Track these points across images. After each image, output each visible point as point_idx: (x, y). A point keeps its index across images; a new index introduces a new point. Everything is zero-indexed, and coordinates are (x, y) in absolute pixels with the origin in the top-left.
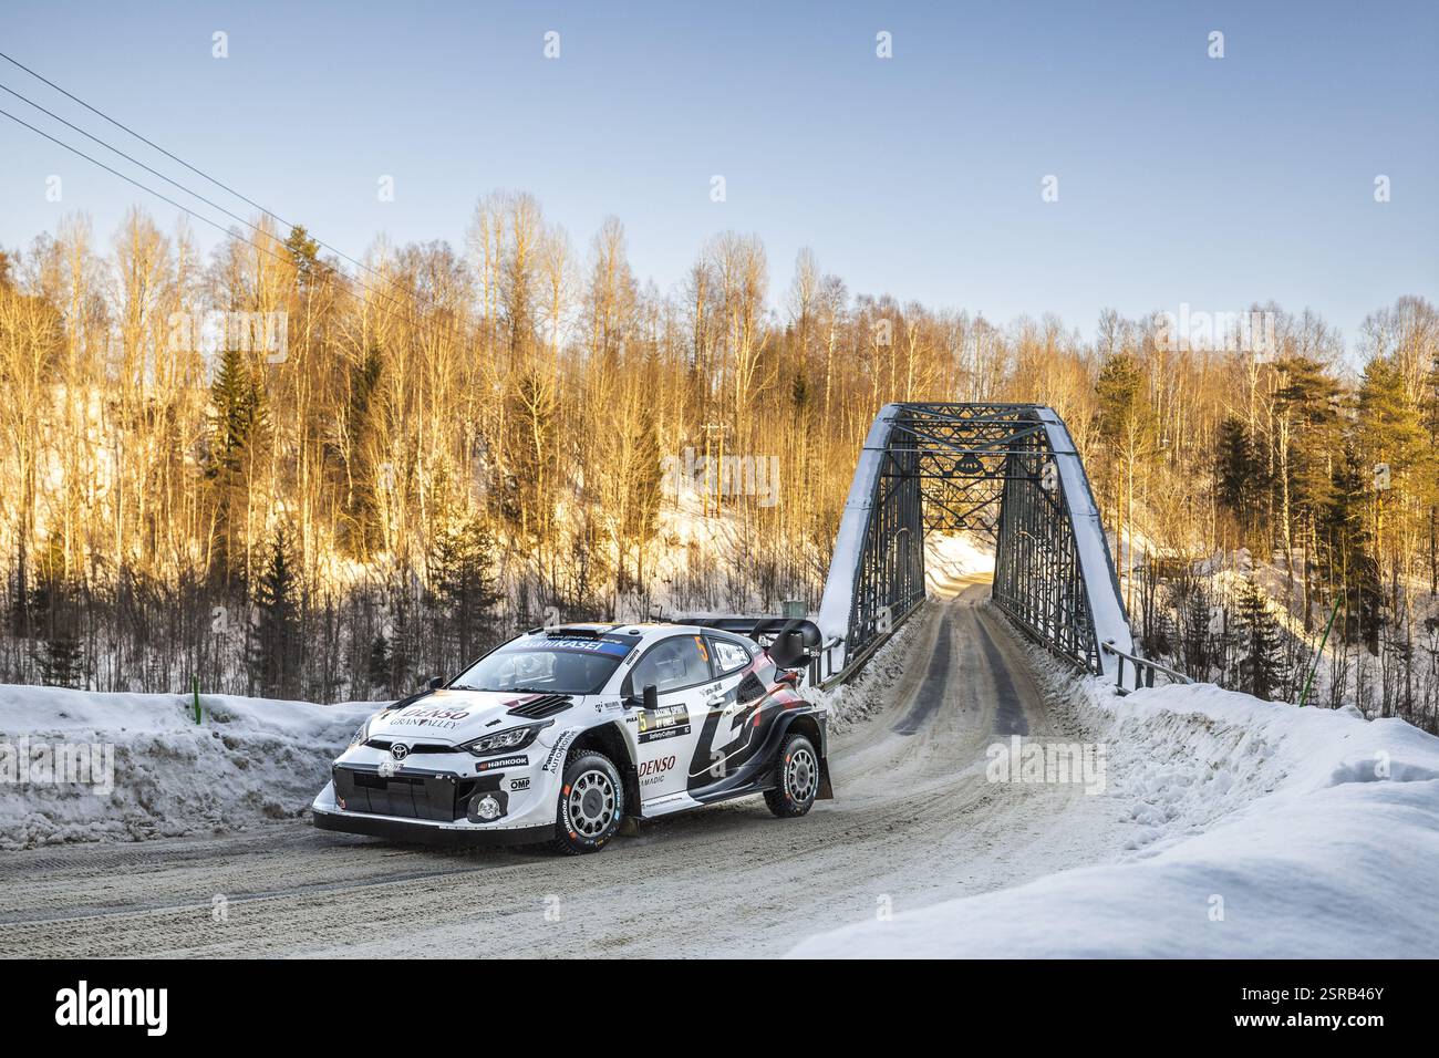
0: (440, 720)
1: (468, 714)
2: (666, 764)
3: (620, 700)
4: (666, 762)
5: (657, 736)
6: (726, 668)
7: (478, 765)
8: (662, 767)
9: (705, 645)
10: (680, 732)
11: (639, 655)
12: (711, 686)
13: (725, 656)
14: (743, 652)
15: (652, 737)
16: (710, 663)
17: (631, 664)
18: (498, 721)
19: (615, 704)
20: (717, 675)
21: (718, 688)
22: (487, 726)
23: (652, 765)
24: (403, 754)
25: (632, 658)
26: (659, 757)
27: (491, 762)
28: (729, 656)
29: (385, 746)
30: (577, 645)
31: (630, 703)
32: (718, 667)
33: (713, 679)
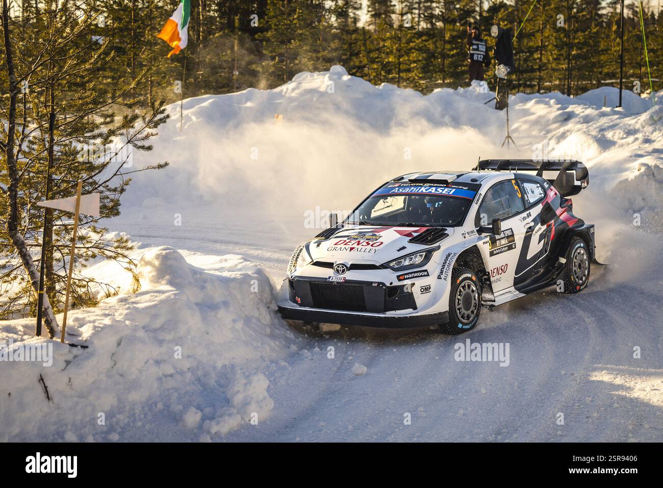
0: (364, 248)
1: (382, 243)
2: (502, 270)
3: (475, 229)
4: (503, 268)
5: (497, 251)
6: (532, 200)
7: (398, 277)
8: (500, 272)
9: (519, 186)
10: (510, 248)
11: (482, 197)
12: (525, 214)
13: (530, 192)
14: (540, 188)
15: (495, 252)
16: (523, 198)
17: (479, 204)
18: (404, 248)
19: (473, 232)
20: (528, 207)
21: (529, 215)
22: (399, 250)
23: (495, 270)
24: (343, 271)
25: (478, 200)
26: (499, 266)
27: (406, 274)
28: (533, 192)
29: (329, 265)
30: (436, 190)
31: (481, 230)
32: (527, 200)
33: (526, 209)
